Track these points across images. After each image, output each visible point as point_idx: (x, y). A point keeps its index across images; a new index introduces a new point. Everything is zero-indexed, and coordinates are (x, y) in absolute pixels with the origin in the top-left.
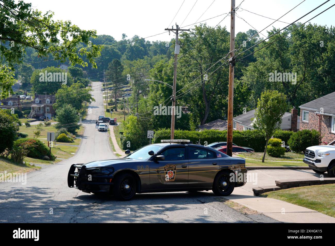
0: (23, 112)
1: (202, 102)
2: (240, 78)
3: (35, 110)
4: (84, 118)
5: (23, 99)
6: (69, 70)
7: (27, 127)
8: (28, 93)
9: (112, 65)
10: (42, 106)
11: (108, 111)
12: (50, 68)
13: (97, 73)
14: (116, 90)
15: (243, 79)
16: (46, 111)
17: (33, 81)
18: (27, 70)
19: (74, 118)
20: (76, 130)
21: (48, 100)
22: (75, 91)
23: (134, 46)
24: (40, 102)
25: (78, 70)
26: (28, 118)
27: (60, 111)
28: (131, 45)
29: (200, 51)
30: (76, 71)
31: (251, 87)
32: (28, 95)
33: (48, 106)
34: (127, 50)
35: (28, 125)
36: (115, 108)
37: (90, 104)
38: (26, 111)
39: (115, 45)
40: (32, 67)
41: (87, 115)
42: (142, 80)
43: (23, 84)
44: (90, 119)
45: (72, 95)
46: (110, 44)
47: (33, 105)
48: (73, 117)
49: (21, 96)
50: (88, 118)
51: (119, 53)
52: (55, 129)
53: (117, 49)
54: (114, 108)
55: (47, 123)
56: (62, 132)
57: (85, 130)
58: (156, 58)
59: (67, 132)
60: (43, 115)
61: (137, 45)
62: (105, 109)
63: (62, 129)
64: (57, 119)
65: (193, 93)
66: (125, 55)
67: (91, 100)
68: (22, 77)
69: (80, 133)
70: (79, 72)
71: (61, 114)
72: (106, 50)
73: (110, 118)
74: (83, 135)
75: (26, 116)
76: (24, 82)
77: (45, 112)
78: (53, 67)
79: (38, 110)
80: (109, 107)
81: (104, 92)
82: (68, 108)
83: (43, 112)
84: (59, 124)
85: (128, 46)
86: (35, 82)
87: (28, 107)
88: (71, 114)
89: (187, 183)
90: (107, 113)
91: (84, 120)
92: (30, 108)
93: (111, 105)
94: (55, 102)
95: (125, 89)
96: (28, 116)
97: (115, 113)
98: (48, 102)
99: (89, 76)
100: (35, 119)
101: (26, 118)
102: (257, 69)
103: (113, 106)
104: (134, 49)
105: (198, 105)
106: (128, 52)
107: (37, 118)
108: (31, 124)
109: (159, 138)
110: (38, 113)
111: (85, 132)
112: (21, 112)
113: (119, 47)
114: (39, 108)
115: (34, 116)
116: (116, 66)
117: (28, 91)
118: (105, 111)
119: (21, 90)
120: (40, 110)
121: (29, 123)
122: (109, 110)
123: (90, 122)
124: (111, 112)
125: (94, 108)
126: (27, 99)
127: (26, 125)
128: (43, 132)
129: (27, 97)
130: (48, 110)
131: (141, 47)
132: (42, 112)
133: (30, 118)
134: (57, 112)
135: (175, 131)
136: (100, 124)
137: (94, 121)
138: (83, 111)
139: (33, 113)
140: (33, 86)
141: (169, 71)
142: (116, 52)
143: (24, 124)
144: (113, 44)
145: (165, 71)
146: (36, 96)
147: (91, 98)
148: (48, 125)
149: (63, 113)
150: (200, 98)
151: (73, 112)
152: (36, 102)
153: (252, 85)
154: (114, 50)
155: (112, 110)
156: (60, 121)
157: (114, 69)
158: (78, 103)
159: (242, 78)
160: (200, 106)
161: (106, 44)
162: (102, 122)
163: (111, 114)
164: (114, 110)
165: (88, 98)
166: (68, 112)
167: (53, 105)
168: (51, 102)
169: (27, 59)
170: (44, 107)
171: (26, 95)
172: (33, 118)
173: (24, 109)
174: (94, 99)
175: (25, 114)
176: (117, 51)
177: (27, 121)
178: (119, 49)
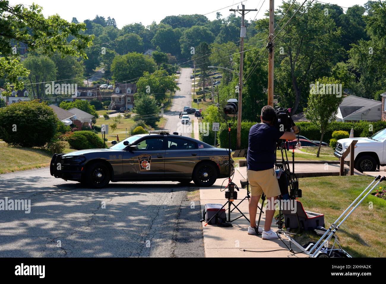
0: (103, 103)
1: (292, 90)
2: (347, 61)
3: (115, 100)
4: (168, 109)
5: (104, 89)
6: (153, 56)
7: (106, 119)
8: (110, 82)
9: (200, 49)
10: (123, 96)
11: (195, 101)
12: (131, 53)
13: (188, 58)
14: (204, 76)
15: (350, 63)
16: (127, 101)
17: (113, 69)
18: (110, 56)
19: (153, 110)
20: (156, 123)
21: (129, 89)
22: (157, 79)
23: (230, 26)
24: (121, 92)
25: (163, 56)
26: (107, 110)
27: (138, 101)
28: (226, 26)
29: (289, 31)
30: (160, 56)
31: (360, 71)
32: (111, 84)
33: (128, 96)
34: (221, 31)
35: (106, 117)
36: (204, 97)
37: (174, 93)
38: (105, 102)
39: (207, 25)
40: (115, 53)
41: (171, 106)
42: (231, 65)
43: (106, 72)
44: (174, 111)
45: (155, 83)
46: (202, 25)
47: (113, 96)
48: (153, 108)
49: (102, 86)
50: (173, 109)
51: (212, 34)
52: (133, 121)
53: (210, 30)
54: (202, 98)
55: (127, 115)
56: (139, 125)
57: (167, 122)
58: (253, 40)
59: (145, 124)
60: (124, 106)
61: (233, 24)
62: (192, 98)
63: (140, 121)
64: (135, 111)
65: (280, 80)
66: (219, 37)
67: (175, 89)
68: (105, 64)
69: (161, 126)
70: (165, 58)
71: (139, 105)
72: (197, 32)
73: (196, 109)
74: (163, 128)
75: (105, 107)
76: (107, 70)
77: (125, 103)
78: (135, 53)
79: (119, 100)
80: (197, 97)
81: (193, 79)
82: (147, 98)
83: (124, 103)
84: (137, 115)
85: (222, 26)
86: (116, 69)
87: (107, 98)
88: (151, 105)
89: (163, 173)
90: (194, 103)
91: (166, 112)
92: (110, 99)
93: (199, 95)
94: (136, 92)
95: (216, 76)
96: (108, 107)
97: (202, 104)
98: (129, 92)
99: (179, 62)
100: (115, 111)
101: (106, 109)
102: (359, 50)
103: (201, 96)
104: (229, 29)
105: (286, 94)
106: (222, 34)
107: (118, 109)
108: (110, 116)
109: (224, 130)
110: (119, 104)
111: (166, 125)
112: (101, 103)
113: (212, 28)
114: (120, 98)
115: (114, 107)
116: (204, 50)
117: (110, 79)
118: (192, 102)
119: (103, 79)
120: (120, 100)
121: (108, 115)
122: (197, 99)
123: (174, 113)
124: (198, 102)
125: (180, 98)
126: (109, 88)
127: (105, 117)
128: (122, 125)
129: (109, 87)
130: (129, 100)
131: (237, 27)
132: (122, 103)
133: (110, 109)
134: (136, 103)
135: (243, 123)
136: (184, 116)
137: (178, 112)
138: (167, 101)
139: (113, 104)
140: (114, 75)
141: (253, 55)
142: (208, 34)
143: (102, 116)
144: (206, 25)
145: (248, 55)
146: (117, 86)
147: (176, 87)
148: (128, 117)
149: (142, 104)
150: (289, 85)
151: (153, 102)
152: (116, 92)
153: (361, 69)
154: (207, 31)
155: (200, 100)
156: (139, 112)
157: (201, 54)
158: (161, 93)
159: (349, 61)
160: (289, 95)
161: (198, 25)
162: (186, 113)
163: (198, 104)
164: (202, 100)
165: (172, 86)
166: (147, 103)
167: (134, 95)
168: (132, 92)
169: (110, 44)
170: (125, 98)
171: (109, 84)
172: (113, 109)
173: (104, 100)
174: (180, 87)
175: (105, 105)
176: (209, 32)
177: (107, 113)
178: (212, 30)
